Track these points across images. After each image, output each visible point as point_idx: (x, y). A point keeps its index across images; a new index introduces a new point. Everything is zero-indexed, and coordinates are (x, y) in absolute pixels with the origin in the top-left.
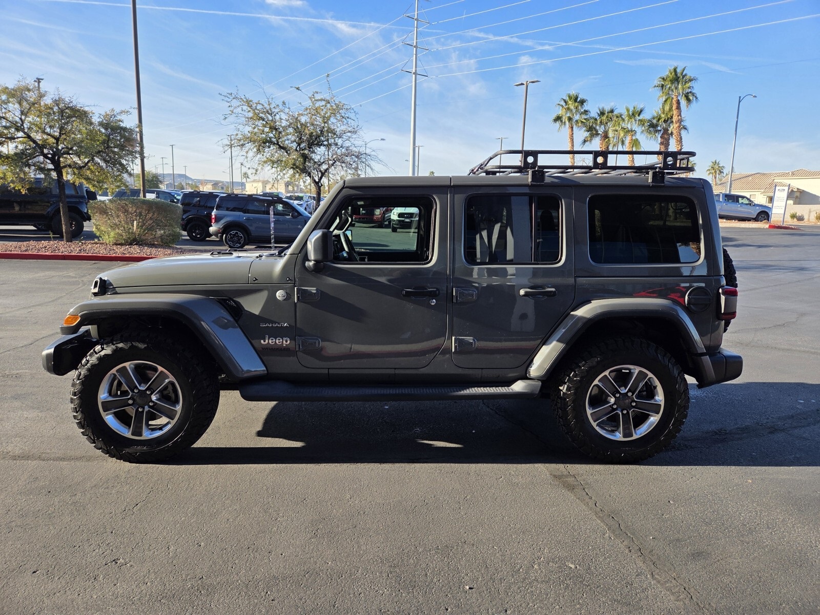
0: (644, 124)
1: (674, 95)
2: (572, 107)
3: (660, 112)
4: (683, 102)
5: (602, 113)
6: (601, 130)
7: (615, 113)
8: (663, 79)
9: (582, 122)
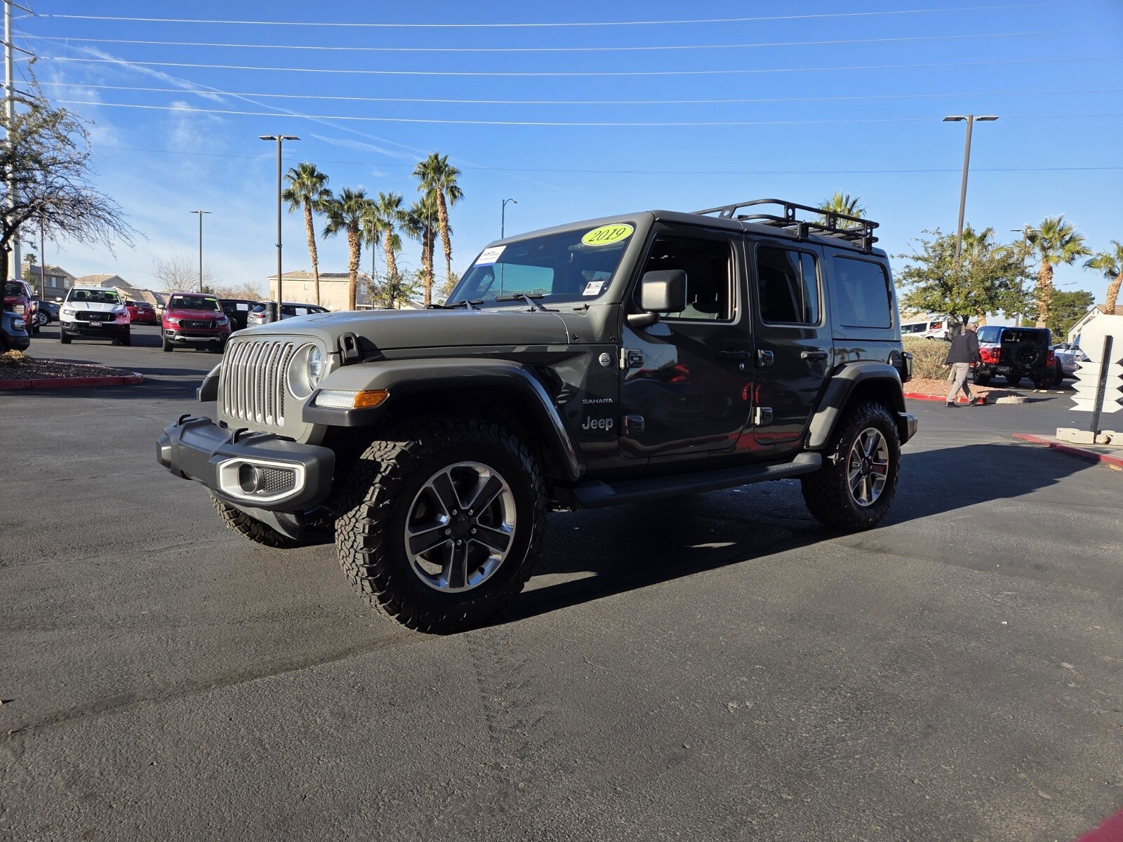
0: (404, 218)
1: (436, 186)
2: (308, 183)
3: (420, 206)
4: (448, 198)
5: (349, 197)
6: (348, 218)
7: (365, 198)
8: (424, 166)
9: (324, 205)
